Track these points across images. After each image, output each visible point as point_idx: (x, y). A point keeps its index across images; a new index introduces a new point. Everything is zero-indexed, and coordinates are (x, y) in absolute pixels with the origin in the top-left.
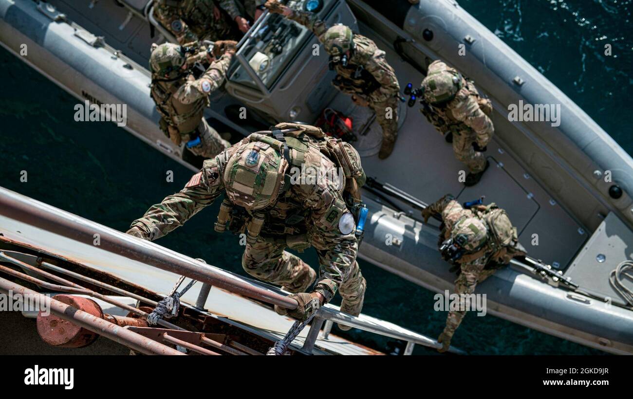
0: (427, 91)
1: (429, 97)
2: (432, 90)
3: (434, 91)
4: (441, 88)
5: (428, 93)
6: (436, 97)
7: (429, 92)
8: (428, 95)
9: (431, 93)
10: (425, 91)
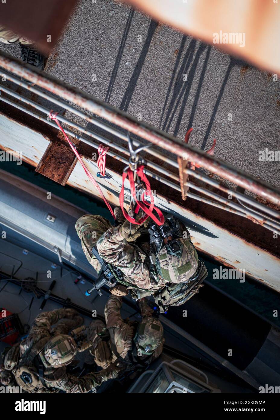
0: (153, 321)
1: (149, 319)
2: (152, 324)
3: (151, 325)
4: (150, 332)
5: (152, 320)
6: (145, 324)
7: (153, 322)
8: (150, 320)
9: (150, 323)
10: (155, 320)
